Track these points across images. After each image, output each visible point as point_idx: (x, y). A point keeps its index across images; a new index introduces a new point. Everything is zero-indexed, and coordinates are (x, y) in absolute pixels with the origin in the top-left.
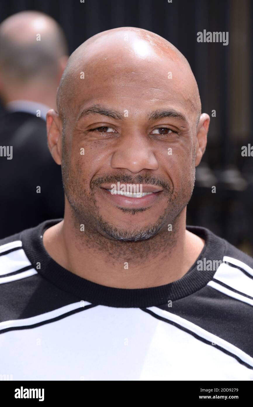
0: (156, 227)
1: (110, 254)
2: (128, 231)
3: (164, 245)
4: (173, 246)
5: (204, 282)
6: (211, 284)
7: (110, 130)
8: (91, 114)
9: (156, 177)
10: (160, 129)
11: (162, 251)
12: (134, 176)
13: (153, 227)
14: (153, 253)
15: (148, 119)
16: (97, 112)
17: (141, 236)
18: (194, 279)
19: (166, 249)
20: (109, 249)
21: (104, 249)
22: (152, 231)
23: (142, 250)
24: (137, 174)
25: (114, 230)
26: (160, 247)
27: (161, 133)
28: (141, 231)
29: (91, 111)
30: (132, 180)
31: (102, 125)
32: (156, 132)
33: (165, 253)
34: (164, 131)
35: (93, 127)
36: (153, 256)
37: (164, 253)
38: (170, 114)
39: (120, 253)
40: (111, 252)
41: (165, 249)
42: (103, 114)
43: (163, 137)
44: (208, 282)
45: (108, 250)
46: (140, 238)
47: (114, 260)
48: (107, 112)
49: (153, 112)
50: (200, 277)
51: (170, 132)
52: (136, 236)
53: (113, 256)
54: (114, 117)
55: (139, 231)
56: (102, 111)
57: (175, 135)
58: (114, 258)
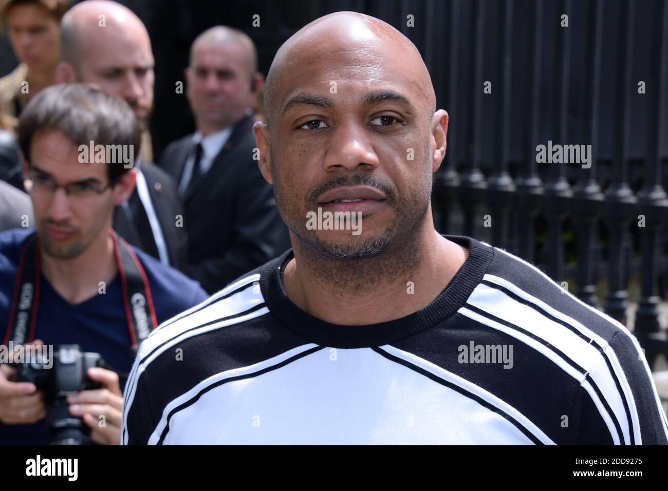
0: (384, 239)
1: (337, 283)
2: (350, 245)
3: (403, 267)
4: (414, 269)
5: (452, 309)
6: (463, 311)
7: (322, 125)
8: (296, 106)
9: (377, 179)
10: (383, 118)
11: (400, 275)
12: (351, 175)
13: (380, 239)
14: (387, 277)
15: (363, 103)
16: (302, 102)
17: (366, 250)
18: (440, 307)
19: (406, 272)
20: (335, 277)
21: (330, 278)
22: (380, 245)
23: (372, 272)
24: (354, 173)
25: (335, 248)
26: (397, 270)
27: (383, 124)
28: (365, 243)
29: (295, 101)
30: (349, 181)
31: (311, 119)
32: (378, 122)
33: (404, 278)
34: (388, 120)
35: (299, 123)
36: (388, 281)
37: (402, 277)
38: (390, 97)
39: (347, 280)
40: (337, 280)
41: (403, 272)
42: (310, 103)
43: (386, 128)
44: (458, 309)
45: (334, 279)
46: (366, 252)
47: (341, 290)
48: (314, 100)
49: (368, 94)
50: (448, 303)
51: (395, 121)
52: (360, 250)
53: (339, 284)
54: (322, 105)
55: (362, 243)
56: (309, 100)
57: (399, 126)
58: (341, 286)
